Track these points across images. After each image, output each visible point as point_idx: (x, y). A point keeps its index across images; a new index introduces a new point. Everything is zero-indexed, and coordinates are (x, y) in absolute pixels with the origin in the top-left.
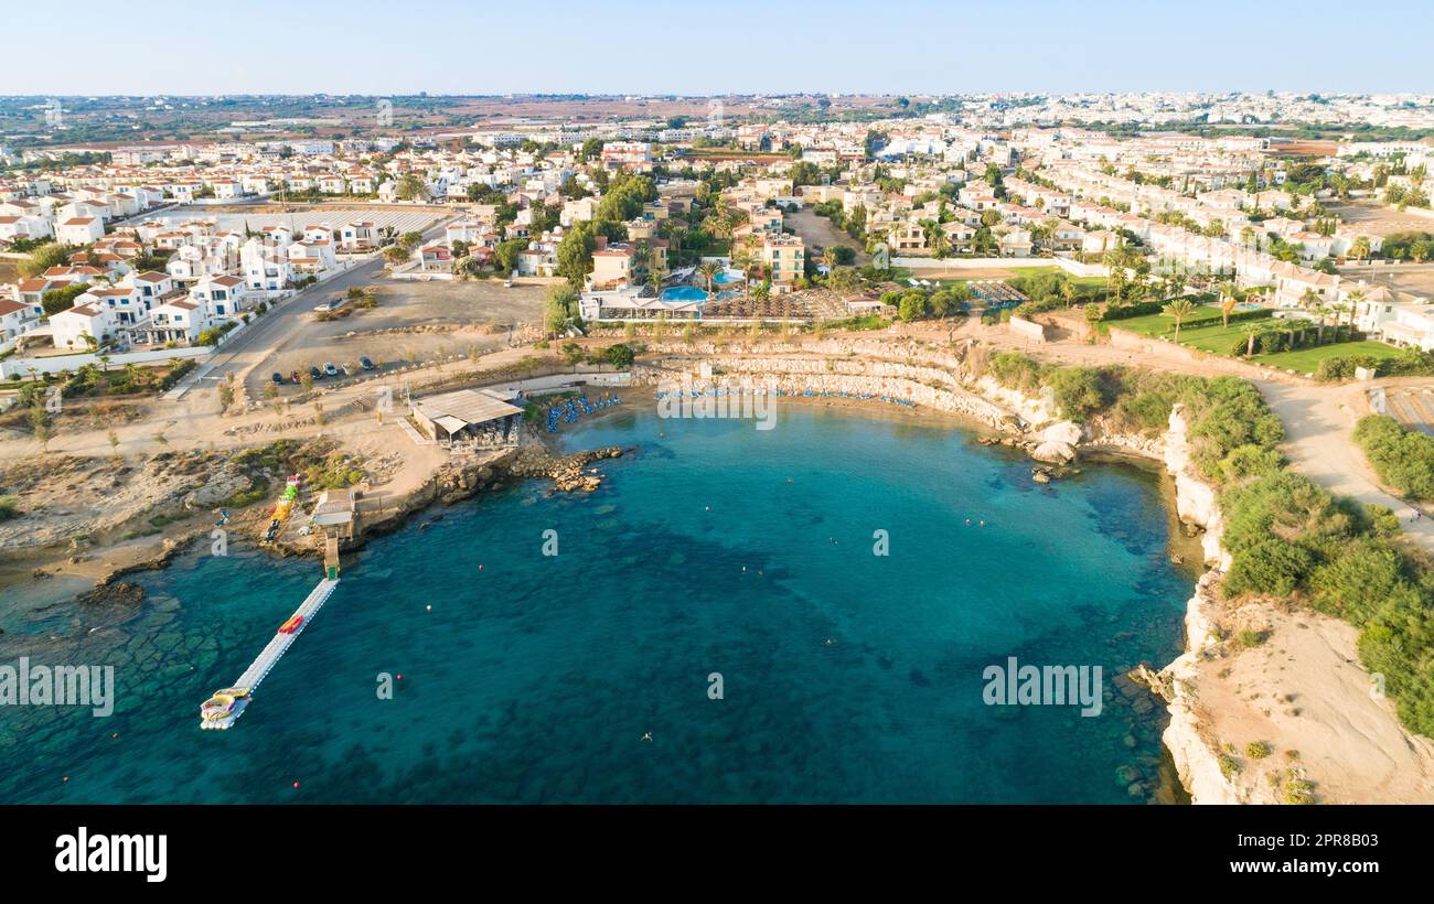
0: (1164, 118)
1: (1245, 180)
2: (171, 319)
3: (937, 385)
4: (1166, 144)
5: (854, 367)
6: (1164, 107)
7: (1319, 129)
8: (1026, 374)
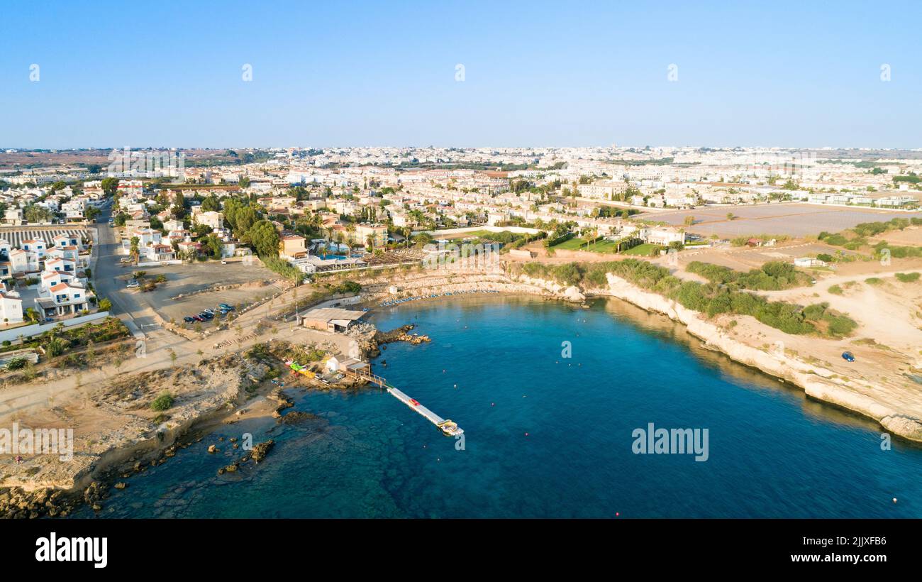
2: (70, 297)
5: (459, 279)
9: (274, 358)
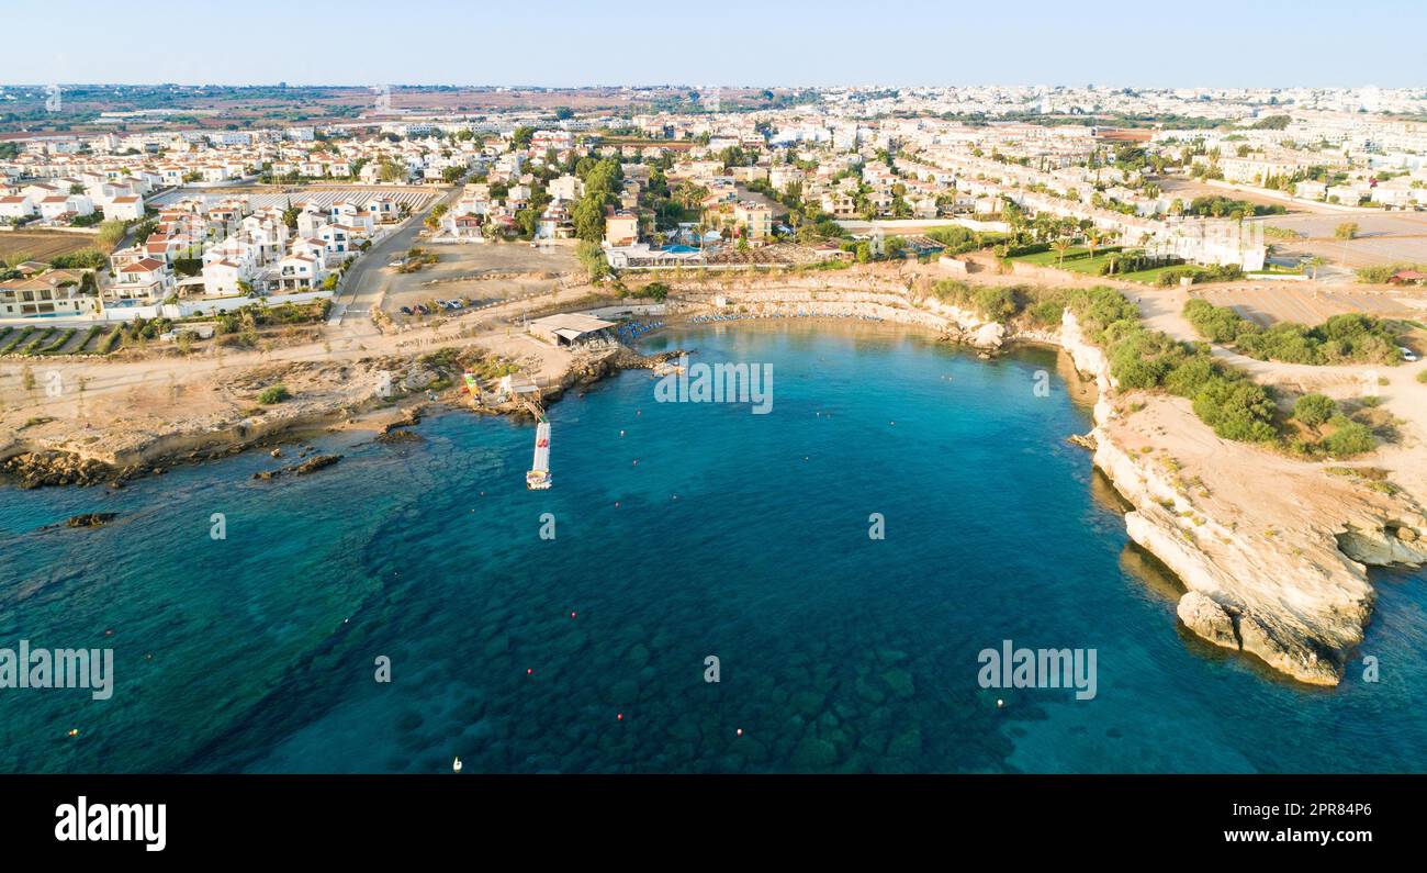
0: (1005, 109)
1: (1086, 160)
2: (297, 270)
3: (895, 306)
4: (1017, 130)
5: (831, 295)
6: (1001, 100)
7: (1135, 119)
8: (960, 294)
9: (457, 367)
